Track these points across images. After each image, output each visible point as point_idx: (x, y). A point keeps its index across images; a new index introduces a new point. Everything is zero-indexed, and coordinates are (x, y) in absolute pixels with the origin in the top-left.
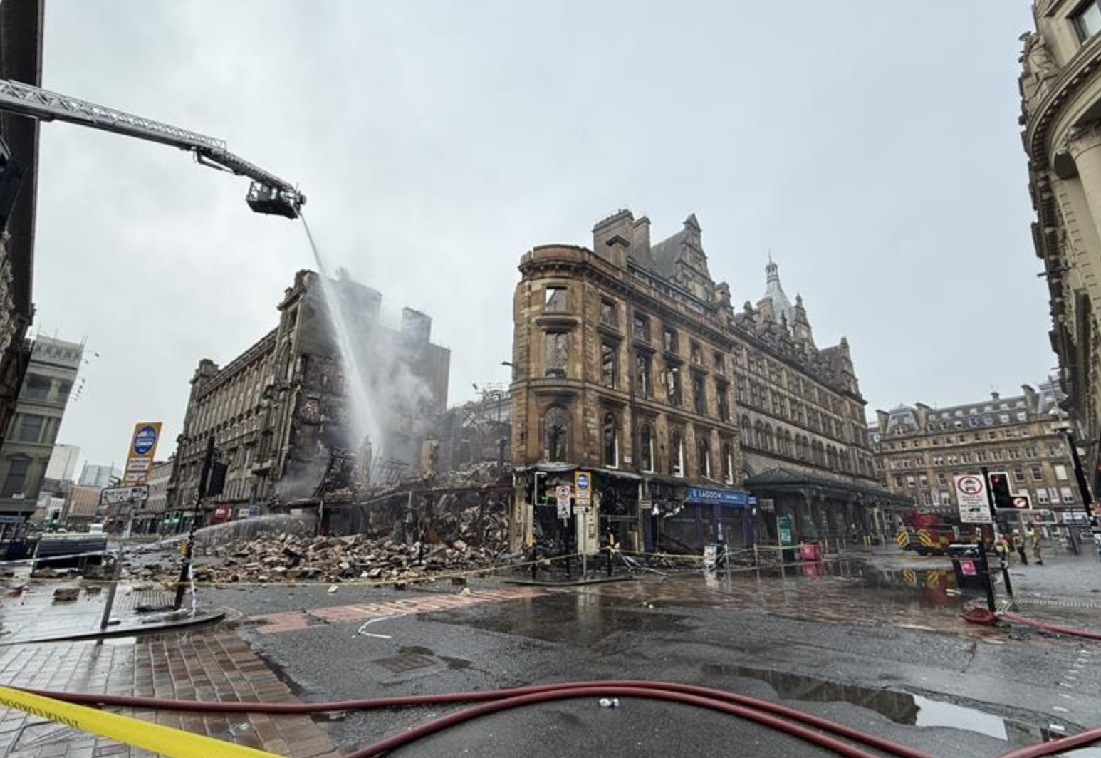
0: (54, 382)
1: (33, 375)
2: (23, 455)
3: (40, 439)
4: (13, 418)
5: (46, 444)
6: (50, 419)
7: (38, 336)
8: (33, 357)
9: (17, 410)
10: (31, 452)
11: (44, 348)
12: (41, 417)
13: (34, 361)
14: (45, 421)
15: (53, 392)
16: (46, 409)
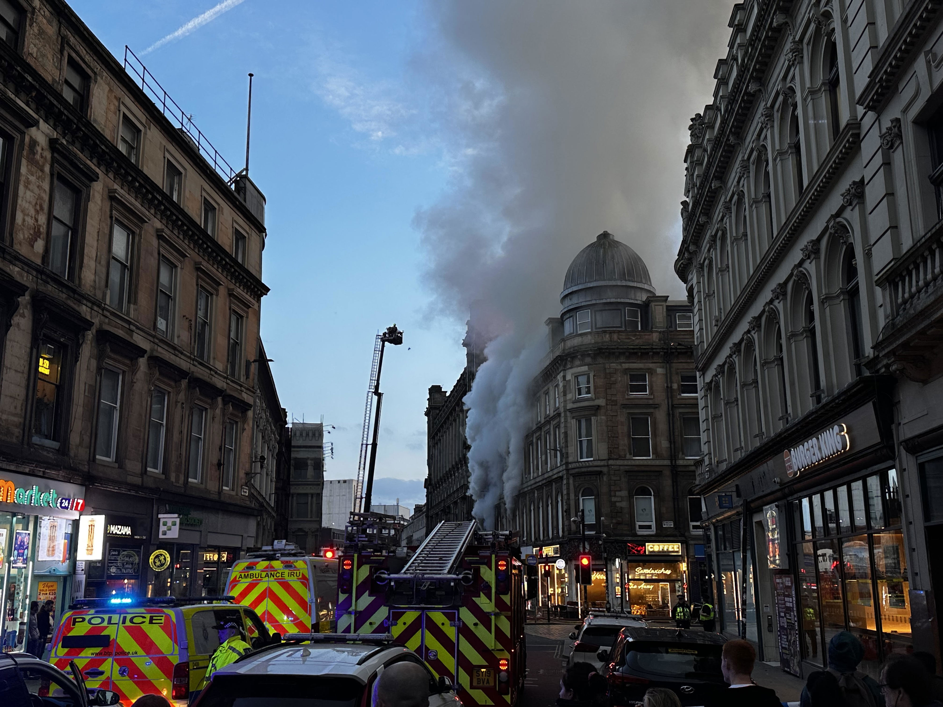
0: (309, 462)
1: (296, 459)
2: (300, 530)
3: (309, 516)
4: (290, 498)
5: (314, 519)
6: (312, 495)
7: (293, 423)
8: (293, 443)
9: (292, 491)
10: (306, 527)
11: (298, 434)
12: (306, 495)
13: (294, 447)
14: (310, 498)
15: (310, 472)
16: (309, 487)
